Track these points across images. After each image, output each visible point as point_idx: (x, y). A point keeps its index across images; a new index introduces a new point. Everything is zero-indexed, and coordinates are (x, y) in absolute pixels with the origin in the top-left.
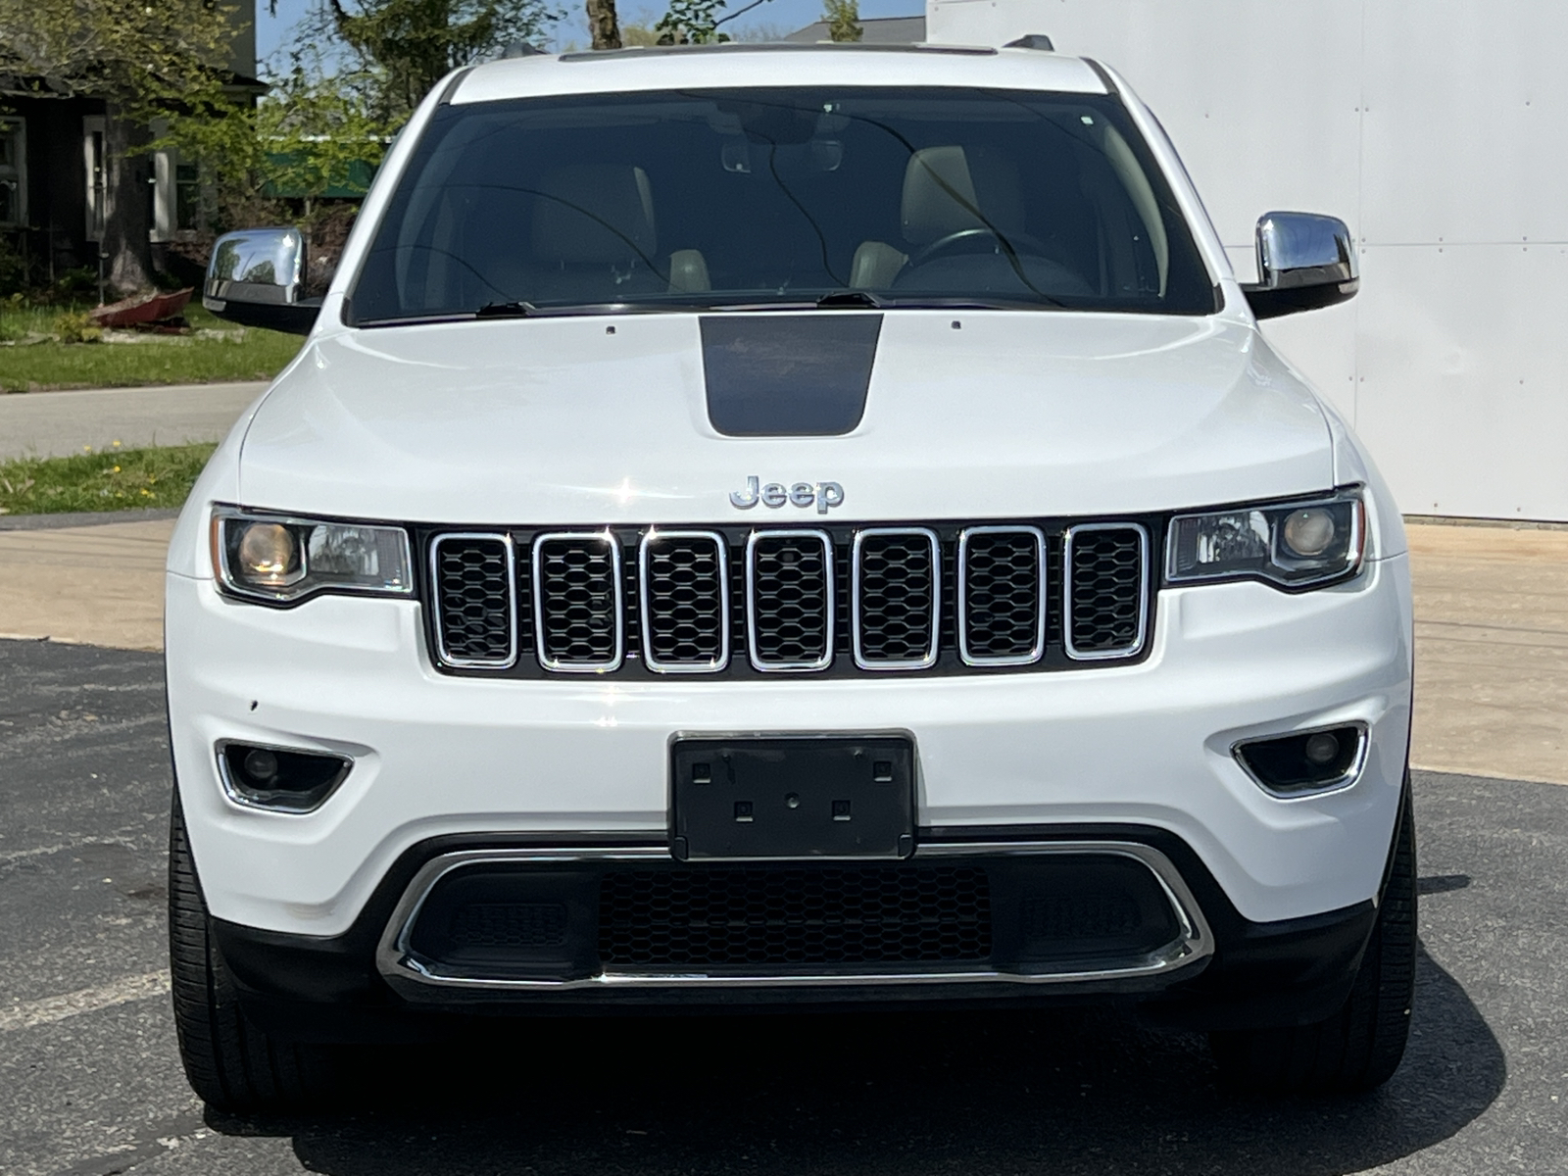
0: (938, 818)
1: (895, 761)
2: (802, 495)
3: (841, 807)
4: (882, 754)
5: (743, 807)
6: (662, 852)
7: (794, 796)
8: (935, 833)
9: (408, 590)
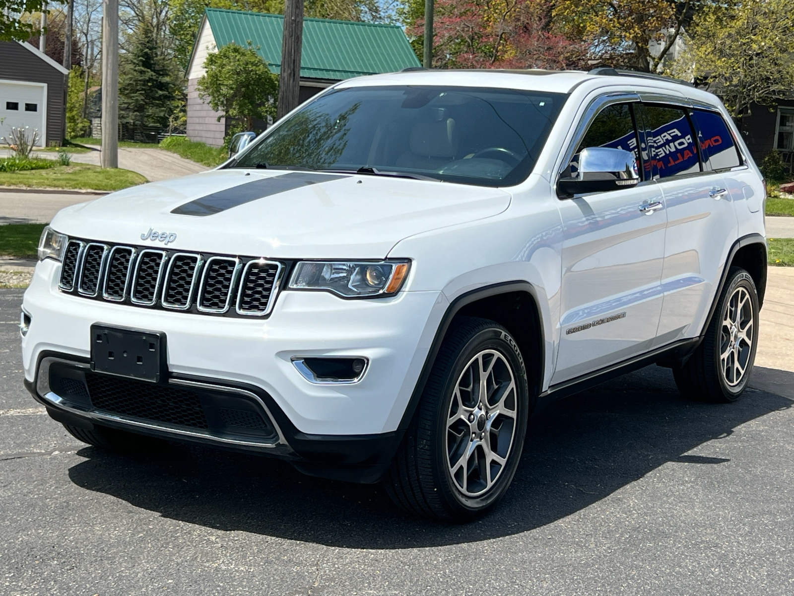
0: (176, 369)
1: (155, 343)
2: (163, 237)
3: (139, 359)
4: (152, 341)
5: (111, 354)
7: (125, 352)
8: (174, 375)
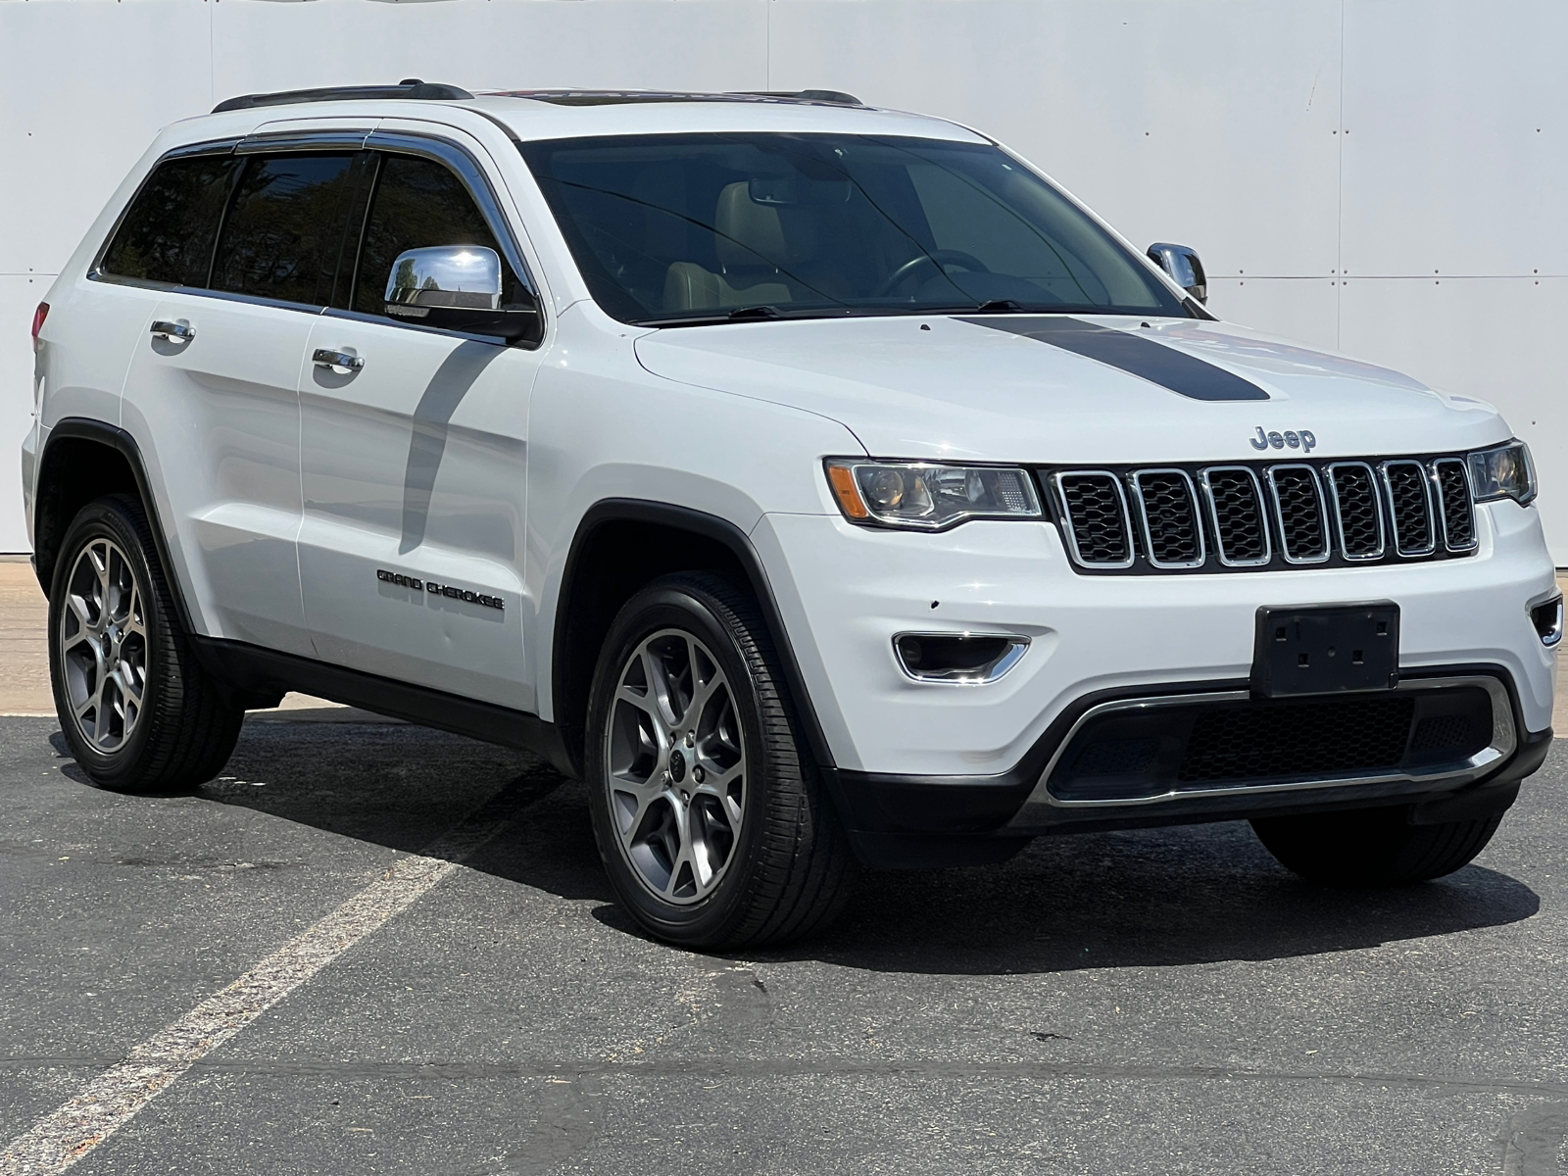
1: (1389, 621)
2: (1293, 439)
3: (1358, 655)
4: (1384, 617)
5: (1304, 659)
6: (1243, 694)
7: (1332, 648)
9: (1039, 513)
